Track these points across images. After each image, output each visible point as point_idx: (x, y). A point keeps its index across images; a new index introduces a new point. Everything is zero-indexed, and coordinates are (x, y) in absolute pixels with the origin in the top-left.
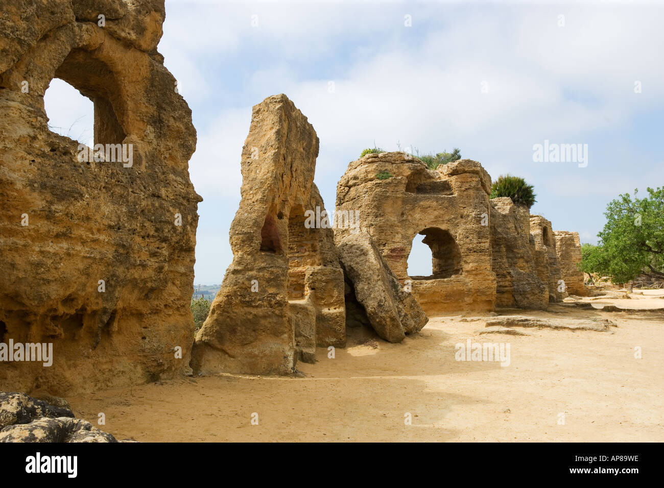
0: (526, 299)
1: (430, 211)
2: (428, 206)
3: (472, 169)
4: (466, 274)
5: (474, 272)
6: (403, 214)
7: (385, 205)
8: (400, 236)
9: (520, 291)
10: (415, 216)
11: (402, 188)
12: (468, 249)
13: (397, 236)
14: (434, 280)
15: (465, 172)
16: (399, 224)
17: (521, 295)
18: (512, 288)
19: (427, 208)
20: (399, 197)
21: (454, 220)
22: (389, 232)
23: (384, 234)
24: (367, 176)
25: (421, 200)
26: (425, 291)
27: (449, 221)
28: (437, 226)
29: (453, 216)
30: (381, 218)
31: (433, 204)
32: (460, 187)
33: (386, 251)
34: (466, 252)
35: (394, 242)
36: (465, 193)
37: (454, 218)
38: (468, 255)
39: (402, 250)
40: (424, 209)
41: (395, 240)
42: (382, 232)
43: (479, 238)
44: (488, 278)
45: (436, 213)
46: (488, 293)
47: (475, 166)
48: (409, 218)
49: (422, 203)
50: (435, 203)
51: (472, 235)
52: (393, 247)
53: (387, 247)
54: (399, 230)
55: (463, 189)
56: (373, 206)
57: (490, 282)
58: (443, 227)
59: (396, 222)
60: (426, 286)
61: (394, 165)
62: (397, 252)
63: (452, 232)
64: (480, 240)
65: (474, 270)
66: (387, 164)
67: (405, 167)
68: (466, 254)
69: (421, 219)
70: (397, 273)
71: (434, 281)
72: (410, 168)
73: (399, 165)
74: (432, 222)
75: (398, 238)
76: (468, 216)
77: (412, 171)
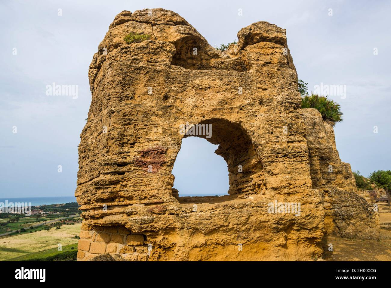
0: (351, 225)
1: (210, 93)
2: (208, 86)
3: (274, 36)
4: (273, 193)
5: (286, 191)
6: (166, 98)
7: (137, 82)
8: (160, 130)
9: (343, 216)
10: (187, 101)
11: (165, 58)
12: (273, 151)
13: (155, 130)
14: (216, 204)
15: (264, 39)
16: (160, 113)
17: (344, 219)
18: (332, 211)
19: (206, 89)
20: (160, 71)
21: (249, 108)
22: (141, 124)
23: (132, 127)
24: (112, 41)
25: (195, 76)
26: (199, 224)
27: (241, 109)
28: (223, 117)
29: (247, 102)
30: (128, 102)
31: (216, 83)
32: (257, 60)
33: (132, 154)
34: (270, 156)
35: (149, 140)
36: (265, 68)
37: (249, 104)
38: (273, 162)
39: (162, 152)
40: (201, 90)
41: (150, 137)
42: (129, 124)
43: (290, 135)
44: (310, 200)
45: (220, 96)
46: (310, 226)
47: (278, 32)
48: (178, 103)
49: (197, 82)
50: (218, 82)
51: (278, 129)
52: (146, 149)
53: (136, 149)
54: (160, 121)
55: (261, 62)
56: (116, 83)
57: (312, 206)
58: (232, 118)
59: (154, 109)
60: (200, 216)
61: (155, 27)
62: (153, 155)
63: (246, 126)
64: (292, 137)
65: (285, 187)
66: (144, 25)
67: (172, 30)
68: (270, 159)
69: (196, 106)
70: (151, 192)
71: (217, 207)
72: (179, 31)
73: (162, 26)
74: (215, 110)
75: (156, 134)
76: (271, 100)
77: (183, 36)
